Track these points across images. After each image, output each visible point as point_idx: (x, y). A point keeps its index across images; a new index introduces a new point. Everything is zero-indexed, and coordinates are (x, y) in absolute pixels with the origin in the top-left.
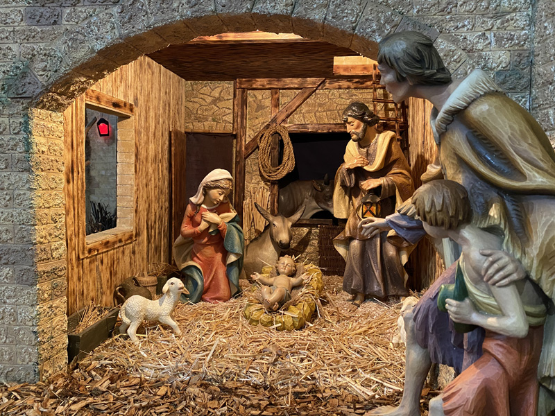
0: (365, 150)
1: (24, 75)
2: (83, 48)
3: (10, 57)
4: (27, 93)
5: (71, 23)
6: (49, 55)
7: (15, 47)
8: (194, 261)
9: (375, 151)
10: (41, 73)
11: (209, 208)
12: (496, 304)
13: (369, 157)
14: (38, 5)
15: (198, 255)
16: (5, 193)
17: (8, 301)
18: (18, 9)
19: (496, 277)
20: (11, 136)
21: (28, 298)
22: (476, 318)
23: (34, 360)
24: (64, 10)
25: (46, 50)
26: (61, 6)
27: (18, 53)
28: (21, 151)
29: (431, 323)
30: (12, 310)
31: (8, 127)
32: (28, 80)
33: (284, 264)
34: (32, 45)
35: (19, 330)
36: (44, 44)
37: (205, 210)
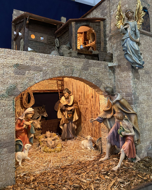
0: (68, 100)
1: (14, 89)
2: (33, 82)
3: (9, 83)
4: (15, 94)
5: (28, 75)
6: (23, 83)
7: (10, 81)
8: (18, 138)
9: (70, 100)
10: (20, 88)
11: (26, 120)
12: (129, 131)
13: (69, 102)
14: (18, 69)
15: (20, 136)
16: (6, 124)
17: (5, 160)
18: (12, 70)
19: (131, 127)
20: (8, 107)
21: (13, 157)
22: (127, 134)
23: (14, 177)
24: (26, 71)
25: (21, 82)
26: (25, 70)
27: (11, 82)
28: (12, 111)
29: (112, 138)
30: (7, 162)
31: (7, 104)
32: (16, 90)
33: (48, 134)
34: (16, 80)
35: (9, 168)
36: (20, 80)
37: (25, 121)
